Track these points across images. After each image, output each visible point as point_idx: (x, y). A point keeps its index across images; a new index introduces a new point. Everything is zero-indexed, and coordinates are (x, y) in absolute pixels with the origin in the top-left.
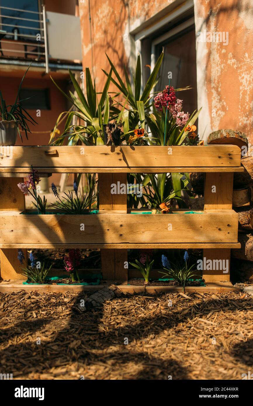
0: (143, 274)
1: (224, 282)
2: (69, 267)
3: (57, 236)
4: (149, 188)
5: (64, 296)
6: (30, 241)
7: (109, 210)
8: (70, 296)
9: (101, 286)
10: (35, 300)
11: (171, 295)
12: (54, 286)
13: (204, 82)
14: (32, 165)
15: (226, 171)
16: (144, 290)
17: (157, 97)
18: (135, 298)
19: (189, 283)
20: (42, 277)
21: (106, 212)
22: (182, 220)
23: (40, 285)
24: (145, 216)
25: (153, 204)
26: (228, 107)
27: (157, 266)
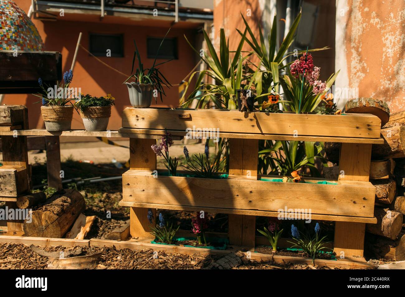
0: (271, 242)
1: (357, 257)
2: (196, 229)
3: (186, 199)
4: (280, 153)
5: (191, 258)
6: (160, 202)
7: (239, 175)
8: (196, 259)
9: (228, 251)
10: (162, 260)
11: (300, 266)
12: (181, 247)
13: (344, 41)
14: (166, 128)
15: (363, 142)
16: (271, 259)
17: (294, 63)
18: (262, 267)
19: (320, 256)
20: (170, 238)
21: (237, 177)
22: (314, 190)
23: (167, 245)
24: (275, 183)
25: (284, 169)
26: (368, 68)
27: (286, 235)
